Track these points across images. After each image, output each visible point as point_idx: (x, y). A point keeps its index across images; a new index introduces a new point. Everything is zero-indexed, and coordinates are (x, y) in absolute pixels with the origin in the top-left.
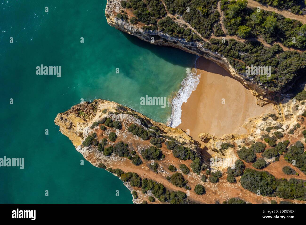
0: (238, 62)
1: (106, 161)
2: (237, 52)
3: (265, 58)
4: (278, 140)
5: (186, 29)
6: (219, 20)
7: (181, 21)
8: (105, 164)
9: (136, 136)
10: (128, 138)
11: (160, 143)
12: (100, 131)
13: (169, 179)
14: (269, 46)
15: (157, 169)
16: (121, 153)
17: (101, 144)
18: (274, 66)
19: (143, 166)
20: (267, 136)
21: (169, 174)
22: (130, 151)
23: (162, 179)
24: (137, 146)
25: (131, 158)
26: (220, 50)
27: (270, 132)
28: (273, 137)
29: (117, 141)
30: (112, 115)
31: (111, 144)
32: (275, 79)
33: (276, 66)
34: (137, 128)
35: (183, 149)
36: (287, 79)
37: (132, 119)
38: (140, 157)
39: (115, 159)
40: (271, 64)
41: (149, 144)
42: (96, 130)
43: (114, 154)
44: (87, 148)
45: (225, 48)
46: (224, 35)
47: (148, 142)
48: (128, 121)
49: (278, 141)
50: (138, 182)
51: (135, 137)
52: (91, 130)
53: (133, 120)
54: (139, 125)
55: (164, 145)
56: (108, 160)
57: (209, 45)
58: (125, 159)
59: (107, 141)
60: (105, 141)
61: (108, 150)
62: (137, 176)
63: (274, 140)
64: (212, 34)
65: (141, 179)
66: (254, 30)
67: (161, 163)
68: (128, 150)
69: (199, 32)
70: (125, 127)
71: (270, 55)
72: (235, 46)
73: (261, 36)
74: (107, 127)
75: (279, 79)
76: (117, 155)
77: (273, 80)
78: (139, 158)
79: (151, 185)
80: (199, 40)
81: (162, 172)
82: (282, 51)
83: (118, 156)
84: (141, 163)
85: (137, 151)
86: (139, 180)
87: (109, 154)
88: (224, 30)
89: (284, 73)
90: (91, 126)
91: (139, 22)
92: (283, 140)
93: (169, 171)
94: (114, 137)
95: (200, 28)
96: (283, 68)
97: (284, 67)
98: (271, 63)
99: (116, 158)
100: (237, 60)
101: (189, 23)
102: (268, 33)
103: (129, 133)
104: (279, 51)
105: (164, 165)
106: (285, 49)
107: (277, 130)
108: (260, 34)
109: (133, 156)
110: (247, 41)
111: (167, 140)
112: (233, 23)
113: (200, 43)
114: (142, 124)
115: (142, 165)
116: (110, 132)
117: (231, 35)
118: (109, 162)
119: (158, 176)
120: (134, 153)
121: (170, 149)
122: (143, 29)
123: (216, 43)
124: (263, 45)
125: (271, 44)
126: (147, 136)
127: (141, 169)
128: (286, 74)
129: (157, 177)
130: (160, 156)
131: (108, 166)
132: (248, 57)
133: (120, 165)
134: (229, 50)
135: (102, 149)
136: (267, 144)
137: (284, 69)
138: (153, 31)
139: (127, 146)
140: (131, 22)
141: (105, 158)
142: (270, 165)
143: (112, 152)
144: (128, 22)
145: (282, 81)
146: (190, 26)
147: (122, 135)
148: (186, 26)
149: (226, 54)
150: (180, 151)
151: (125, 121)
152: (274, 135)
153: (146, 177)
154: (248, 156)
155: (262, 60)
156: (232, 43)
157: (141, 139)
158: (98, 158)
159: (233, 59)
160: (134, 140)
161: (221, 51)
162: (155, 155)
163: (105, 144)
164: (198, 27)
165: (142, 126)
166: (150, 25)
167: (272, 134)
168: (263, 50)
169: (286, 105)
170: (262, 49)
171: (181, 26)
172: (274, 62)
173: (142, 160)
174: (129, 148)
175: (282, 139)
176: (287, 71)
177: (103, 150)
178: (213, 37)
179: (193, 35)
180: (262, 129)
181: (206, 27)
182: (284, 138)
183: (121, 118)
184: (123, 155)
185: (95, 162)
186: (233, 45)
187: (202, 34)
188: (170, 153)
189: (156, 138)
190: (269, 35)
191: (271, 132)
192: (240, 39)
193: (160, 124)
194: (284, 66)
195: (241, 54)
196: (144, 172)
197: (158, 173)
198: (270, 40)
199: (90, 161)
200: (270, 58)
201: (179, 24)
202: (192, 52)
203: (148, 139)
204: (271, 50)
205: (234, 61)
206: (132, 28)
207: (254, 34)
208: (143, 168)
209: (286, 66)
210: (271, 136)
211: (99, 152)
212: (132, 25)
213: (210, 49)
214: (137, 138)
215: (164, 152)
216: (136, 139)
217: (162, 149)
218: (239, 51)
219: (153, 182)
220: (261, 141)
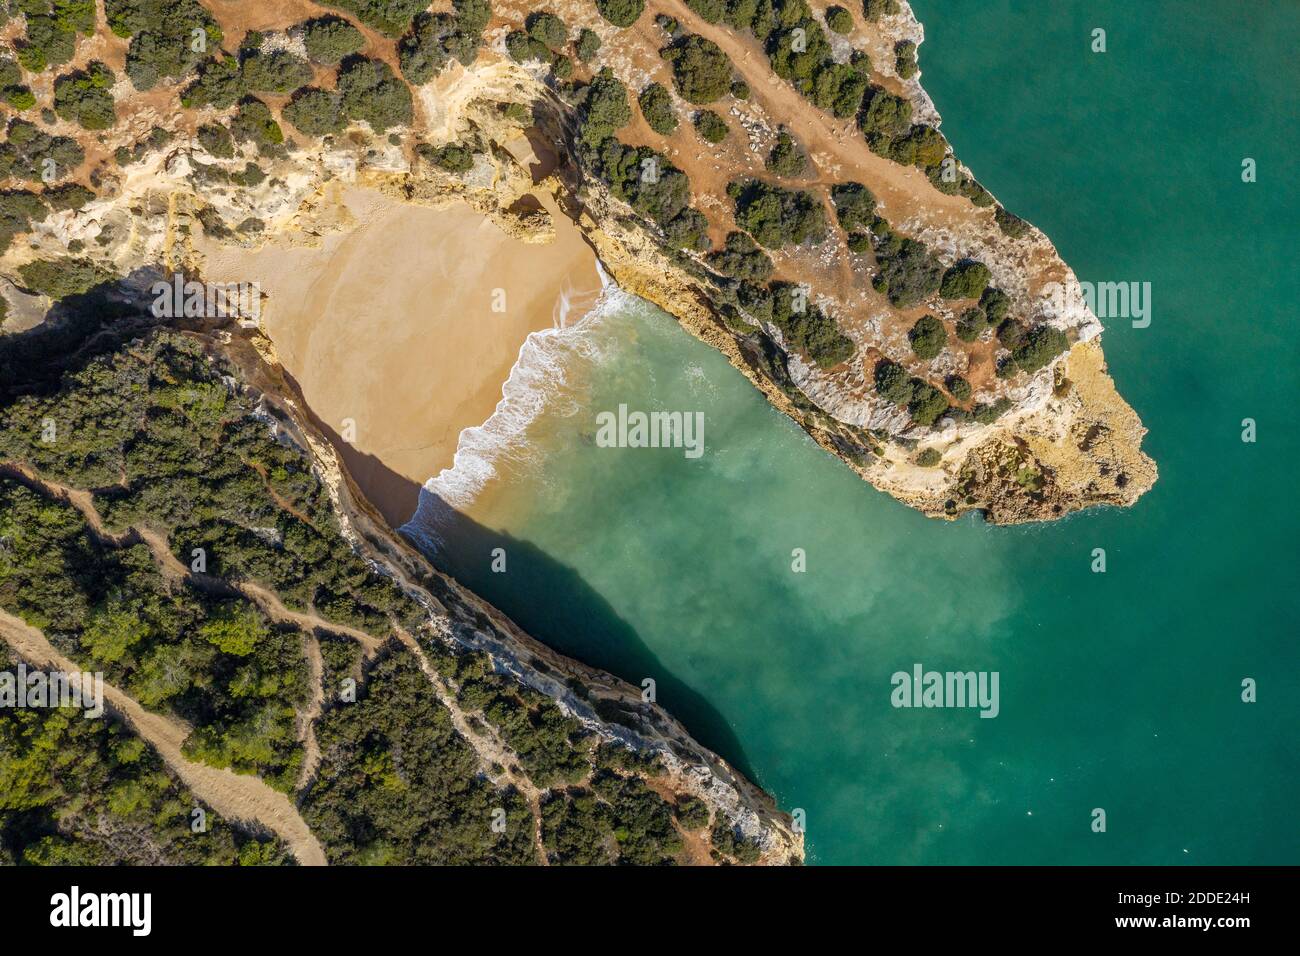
0: (296, 503)
1: (990, 242)
2: (290, 545)
3: (179, 487)
4: (225, 121)
5: (478, 713)
6: (326, 709)
7: (489, 751)
8: (995, 231)
9: (825, 313)
10: (865, 314)
11: (731, 251)
12: (975, 378)
13: (740, 89)
14: (145, 534)
15: (779, 147)
16: (914, 259)
17: (990, 320)
18: (148, 441)
19: (836, 173)
20: (265, 150)
21: (730, 109)
22: (870, 254)
23: (768, 93)
24: (836, 267)
25: (877, 224)
26: (359, 579)
27: (249, 165)
28: (241, 140)
29: (915, 313)
30: (904, 432)
31: (947, 312)
32: (164, 384)
33: (141, 435)
34: (813, 346)
35: (640, 197)
36: (113, 369)
37: (824, 390)
38: (835, 219)
39: (945, 238)
40: (161, 454)
41: (780, 259)
42: (991, 389)
43: (946, 263)
44: (1053, 323)
45: (334, 580)
46: (323, 636)
47: (782, 273)
48: (841, 385)
49: (225, 117)
50: (879, 111)
51: (830, 309)
52: (1012, 393)
53: (817, 386)
54: (798, 358)
55: (718, 242)
56: (976, 245)
57: (400, 615)
58: (903, 229)
59: (959, 328)
60: (965, 331)
61: (967, 289)
62: (872, 139)
63: (242, 127)
64: (372, 656)
65: (861, 121)
66: (188, 621)
67: (752, 163)
68: (879, 260)
69: (425, 682)
70: (862, 366)
71: (151, 494)
72: (288, 574)
73: (167, 585)
74: (940, 387)
75: (143, 379)
76: (934, 256)
77: (171, 381)
78: (841, 214)
79: (826, 82)
80: (437, 648)
81: (758, 126)
82: (99, 494)
83: (930, 247)
84: (839, 190)
85: (842, 245)
86: (870, 117)
87: (965, 266)
88: (317, 660)
89: (116, 399)
90: (1010, 411)
91: (671, 800)
92: (206, 115)
93: (729, 123)
94: (924, 334)
95: (419, 696)
96: (116, 421)
97: (108, 421)
98: (161, 458)
99: (940, 242)
100: (300, 513)
101: (456, 734)
102: (134, 590)
103: (854, 334)
104: (110, 497)
105: (740, 153)
106: (82, 498)
107: (216, 165)
108: (169, 593)
109: (867, 230)
110: (234, 584)
111: (697, 256)
112: (271, 679)
113: (435, 633)
114: (785, 359)
115: (837, 180)
116: (935, 363)
117: (291, 629)
118: (977, 232)
119: (782, 114)
120: (855, 241)
121: (697, 214)
122: (660, 767)
123: (368, 611)
124: (172, 542)
125: (134, 539)
126: (776, 300)
127: (848, 167)
128: (111, 392)
129: (790, 108)
130: (748, 196)
131: (985, 216)
132: (248, 511)
133: (934, 205)
134: (319, 565)
135: (992, 299)
136: (276, 116)
137: (113, 413)
138: (620, 745)
139: (877, 283)
140: (706, 813)
141: (987, 257)
142: (288, 24)
143: (950, 272)
144: (718, 814)
145: (136, 365)
146: (459, 718)
147: (887, 332)
148: (473, 723)
149: (337, 554)
150: (656, 195)
151: (857, 391)
152: (235, 147)
153: (835, 123)
154: (371, 90)
155: (195, 481)
156: (296, 594)
157: (808, 292)
158: (1020, 264)
159: (313, 522)
160: (842, 298)
161: (353, 572)
162: (770, 207)
163: (971, 316)
164: (424, 705)
165: (786, 350)
166: (626, 774)
167: (241, 154)
168: (177, 522)
169: (149, 260)
170: (178, 530)
171: (496, 731)
172: (143, 456)
173: (830, 204)
174: (871, 271)
175: (208, 122)
176: (103, 405)
177: (988, 292)
178: (372, 643)
179: (457, 677)
180: (277, 188)
181: (391, 694)
182: (199, 122)
183: (866, 410)
184: (908, 248)
185: (1039, 253)
186: (298, 580)
187: (416, 670)
188: (703, 197)
189: (743, 282)
190: (133, 578)
191: (244, 161)
192: (259, 600)
193: (702, 333)
194: (107, 428)
195: (272, 533)
196: (837, 148)
197: (781, 127)
198: (136, 555)
199: (1058, 260)
200: (156, 481)
201: (502, 743)
202: (476, 604)
203: (778, 286)
204: (143, 513)
205: (311, 512)
206: (707, 784)
207: (194, 602)
208: (838, 168)
209: (99, 425)
210: (250, 148)
211: (1009, 292)
212: (704, 797)
213: (398, 594)
214: (826, 303)
215: (726, 209)
216: (831, 300)
217: (731, 225)
218: (280, 549)
219: (813, 94)
220: (299, 138)
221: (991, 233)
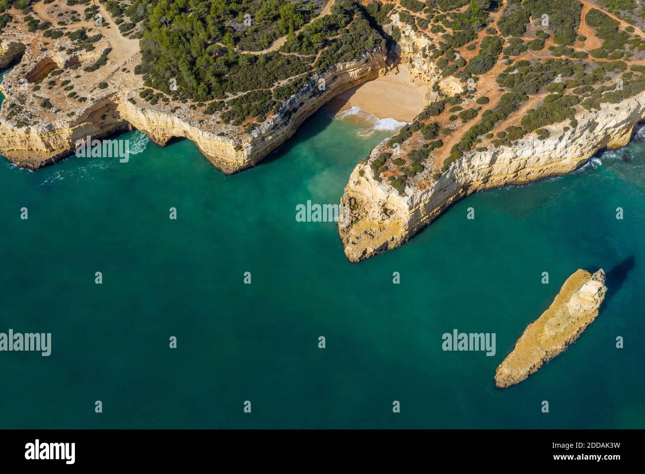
1: (431, 172)
6: (297, 57)
7: (284, 83)
8: (434, 173)
10: (405, 149)
11: (419, 124)
12: (388, 172)
13: (465, 122)
15: (450, 130)
16: (423, 157)
19: (445, 140)
20: (431, 57)
21: (459, 121)
22: (423, 149)
23: (466, 126)
24: (418, 143)
25: (432, 149)
26: (328, 63)
27: (427, 55)
28: (433, 51)
29: (406, 159)
31: (408, 165)
37: (381, 145)
38: (432, 141)
39: (430, 163)
41: (418, 133)
42: (385, 176)
43: (422, 163)
44: (407, 187)
46: (315, 58)
47: (414, 134)
48: (383, 148)
51: (405, 143)
52: (384, 182)
53: (382, 143)
55: (422, 122)
56: (429, 169)
58: (431, 154)
59: (403, 168)
61: (416, 168)
63: (435, 51)
64: (309, 64)
65: (462, 143)
67: (445, 126)
68: (421, 150)
69: (302, 72)
70: (389, 150)
72: (330, 53)
73: (328, 37)
74: (384, 166)
76: (424, 161)
78: (434, 142)
80: (310, 75)
81: (455, 126)
83: (427, 160)
84: (441, 141)
85: (425, 144)
87: (422, 167)
88: (309, 56)
90: (378, 182)
93: (455, 121)
94: (400, 161)
95: (299, 71)
99: (429, 162)
100: (344, 57)
101: (289, 77)
103: (398, 148)
104: (347, 31)
105: (447, 124)
106: (347, 28)
107: (426, 49)
109: (430, 147)
110: (328, 45)
113: (314, 76)
115: (443, 141)
116: (392, 164)
117: (317, 53)
118: (433, 169)
119: (461, 129)
120: (426, 146)
121: (429, 118)
122: (275, 113)
123: (320, 64)
124: (337, 38)
125: (338, 34)
129: (462, 131)
130: (435, 126)
131: (439, 171)
133: (440, 160)
135: (413, 174)
136: (440, 58)
138: (282, 107)
139: (414, 151)
140: (261, 122)
141: (426, 172)
142: (462, 56)
143: (420, 164)
144: (260, 125)
146: (293, 78)
147: (400, 154)
148: (291, 80)
151: (382, 150)
152: (431, 51)
153: (460, 139)
155: (351, 41)
156: (325, 54)
157: (409, 139)
158: (425, 179)
160: (409, 145)
163: (407, 170)
164: (297, 72)
166: (274, 107)
167: (429, 52)
168: (342, 39)
169: (402, 48)
170: (340, 39)
172: (357, 35)
173: (437, 140)
174: (418, 149)
175: (436, 46)
177: (415, 172)
180: (423, 62)
183: (376, 153)
184: (426, 156)
185: (429, 183)
186: (328, 55)
187: (306, 71)
188: (433, 119)
190: (329, 32)
191: (428, 53)
195: (339, 52)
197: (456, 129)
198: (334, 34)
199: (428, 188)
203: (410, 133)
204: (344, 35)
206: (268, 123)
208: (447, 141)
210: (431, 54)
211: (416, 177)
212: (265, 122)
215: (431, 123)
216: (408, 143)
220: (436, 62)
221: (433, 172)
